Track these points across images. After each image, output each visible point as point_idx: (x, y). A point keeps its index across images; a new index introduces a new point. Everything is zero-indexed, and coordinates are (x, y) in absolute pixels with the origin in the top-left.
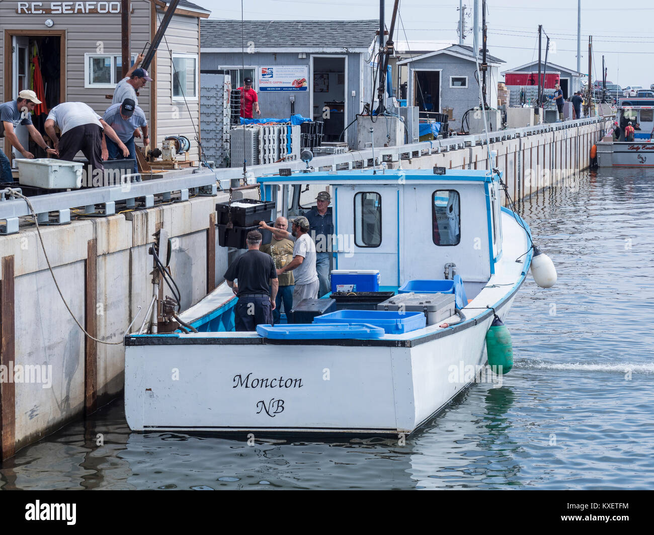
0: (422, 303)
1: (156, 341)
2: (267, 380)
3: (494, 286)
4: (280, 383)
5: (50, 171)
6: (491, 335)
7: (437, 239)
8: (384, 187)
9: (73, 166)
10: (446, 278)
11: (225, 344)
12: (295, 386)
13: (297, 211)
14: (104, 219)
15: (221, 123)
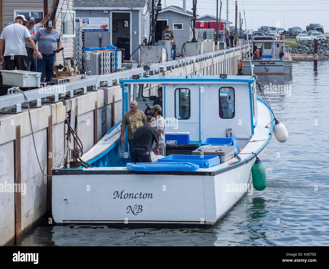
0: (217, 151)
1: (70, 172)
2: (133, 194)
3: (254, 141)
4: (140, 196)
5: (23, 77)
6: (255, 169)
7: (222, 115)
8: (192, 85)
9: (36, 74)
10: (227, 136)
11: (109, 174)
12: (148, 198)
13: (142, 99)
14: (54, 104)
15: (78, 50)
